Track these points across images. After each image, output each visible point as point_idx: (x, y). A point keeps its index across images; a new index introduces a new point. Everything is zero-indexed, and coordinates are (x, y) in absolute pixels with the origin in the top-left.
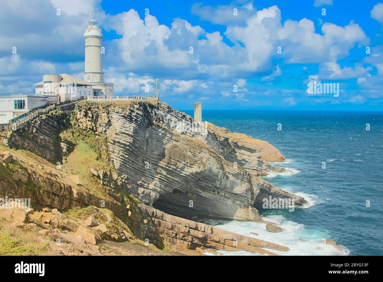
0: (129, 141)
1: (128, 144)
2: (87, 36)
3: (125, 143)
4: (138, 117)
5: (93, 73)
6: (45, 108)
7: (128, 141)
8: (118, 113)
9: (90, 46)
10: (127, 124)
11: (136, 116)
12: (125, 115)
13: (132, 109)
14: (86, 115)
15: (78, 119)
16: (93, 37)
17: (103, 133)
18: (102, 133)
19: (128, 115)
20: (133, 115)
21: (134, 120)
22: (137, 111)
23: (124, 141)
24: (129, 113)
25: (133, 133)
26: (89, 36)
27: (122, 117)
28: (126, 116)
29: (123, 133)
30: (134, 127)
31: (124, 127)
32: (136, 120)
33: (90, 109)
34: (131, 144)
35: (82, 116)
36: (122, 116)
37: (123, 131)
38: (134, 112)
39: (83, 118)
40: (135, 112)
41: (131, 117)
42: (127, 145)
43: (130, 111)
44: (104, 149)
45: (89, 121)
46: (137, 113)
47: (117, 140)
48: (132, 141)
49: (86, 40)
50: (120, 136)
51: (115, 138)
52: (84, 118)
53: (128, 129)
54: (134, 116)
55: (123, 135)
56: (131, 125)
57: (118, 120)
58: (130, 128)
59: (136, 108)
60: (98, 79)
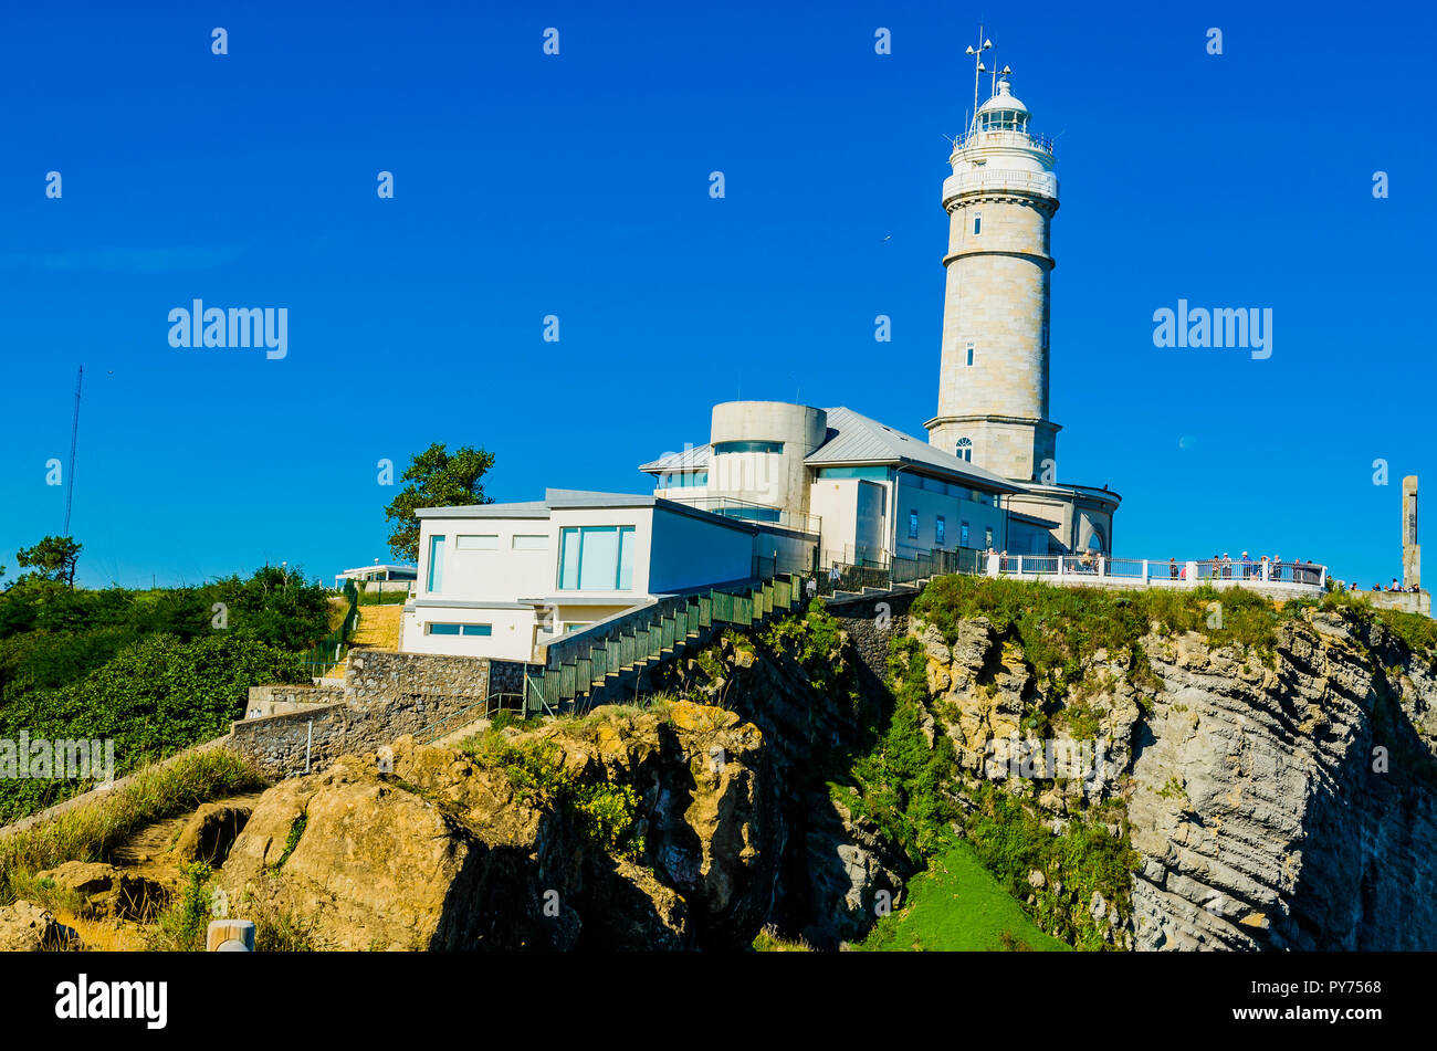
0: (1273, 877)
1: (1268, 896)
2: (963, 195)
3: (1245, 884)
4: (1341, 708)
5: (992, 419)
6: (748, 596)
7: (1265, 873)
8: (1201, 671)
9: (977, 254)
10: (1263, 756)
11: (1323, 702)
12: (1255, 691)
13: (1301, 649)
14: (987, 672)
15: (932, 690)
16: (1003, 196)
17: (1095, 801)
18: (1085, 803)
19: (1274, 693)
20: (1303, 690)
21: (1307, 727)
22: (1329, 669)
23: (1238, 868)
24: (1280, 676)
25: (1304, 822)
26: (981, 196)
27: (1228, 701)
28: (1263, 697)
29: (1229, 812)
30: (1311, 780)
31: (1240, 774)
32: (1322, 732)
33: (1012, 632)
34: (1284, 895)
35: (958, 673)
36: (1235, 694)
37: (1234, 800)
38: (1315, 674)
39: (964, 689)
40: (1318, 676)
41: (1293, 712)
42: (1256, 905)
43: (1290, 666)
44: (1100, 912)
45: (1002, 709)
46: (1333, 684)
47: (1187, 859)
48: (1293, 875)
49: (956, 217)
50: (1213, 833)
51: (1178, 843)
52: (972, 688)
53: (1266, 788)
54: (1311, 701)
55: (1233, 827)
56: (1286, 759)
57: (1204, 719)
58: (1284, 781)
59: (1325, 644)
60: (1024, 459)
